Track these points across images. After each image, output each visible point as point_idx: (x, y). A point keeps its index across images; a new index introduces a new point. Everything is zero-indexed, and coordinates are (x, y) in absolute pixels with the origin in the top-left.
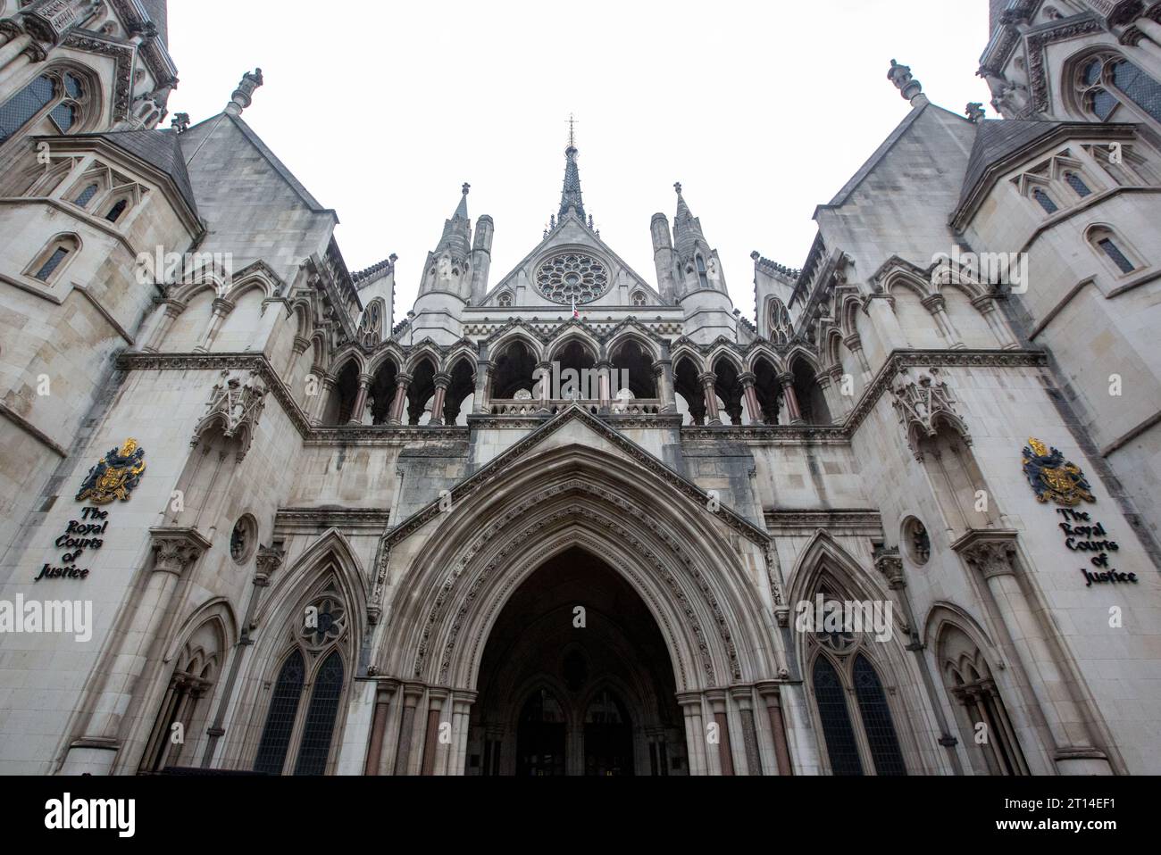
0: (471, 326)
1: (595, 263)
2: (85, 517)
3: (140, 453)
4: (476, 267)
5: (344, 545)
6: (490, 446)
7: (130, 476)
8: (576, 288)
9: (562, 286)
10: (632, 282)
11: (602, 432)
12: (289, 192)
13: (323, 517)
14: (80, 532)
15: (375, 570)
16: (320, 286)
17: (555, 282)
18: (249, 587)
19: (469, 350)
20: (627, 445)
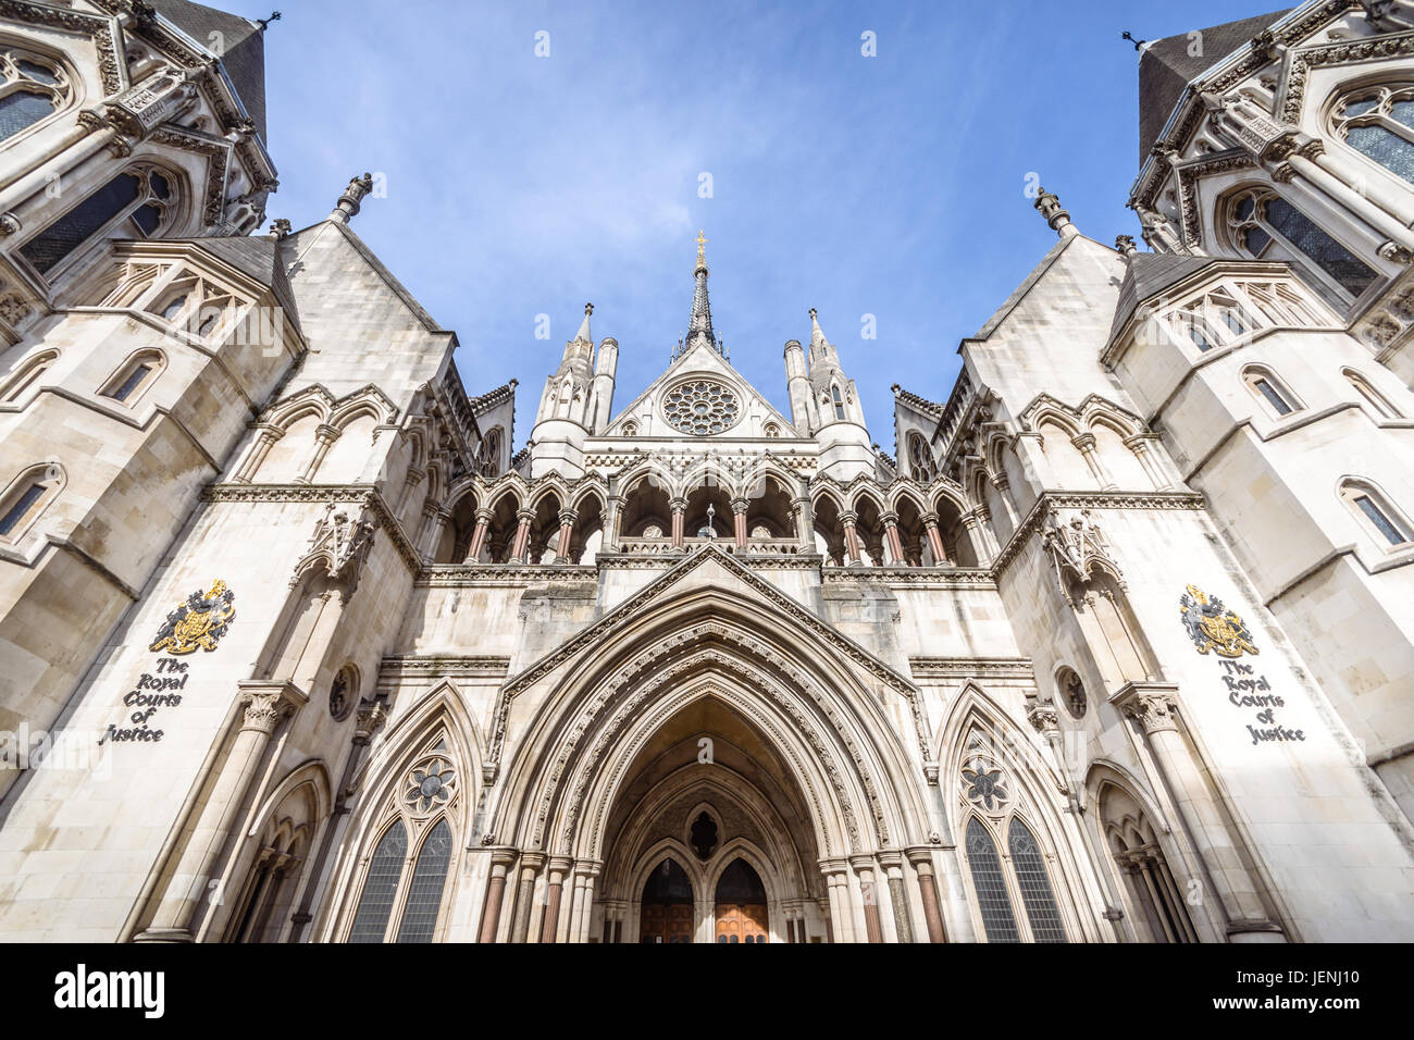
0: (594, 457)
1: (725, 391)
2: (160, 670)
3: (229, 596)
4: (600, 394)
5: (458, 696)
6: (620, 587)
7: (215, 622)
8: (705, 418)
9: (692, 414)
10: (765, 412)
11: (739, 572)
13: (436, 666)
14: (154, 688)
15: (493, 725)
16: (438, 415)
17: (684, 410)
18: (347, 746)
19: (597, 483)
20: (765, 587)
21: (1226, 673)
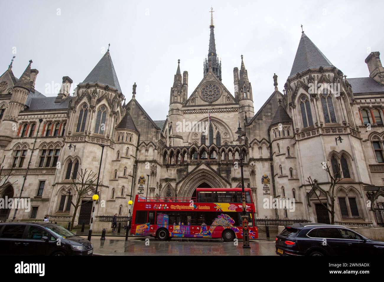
0: (184, 112)
1: (217, 87)
2: (140, 186)
3: (144, 177)
4: (184, 91)
5: (170, 184)
6: (191, 169)
7: (144, 181)
8: (212, 95)
9: (208, 95)
10: (226, 94)
11: (208, 166)
12: (151, 124)
13: (166, 180)
15: (175, 188)
17: (206, 93)
18: (159, 191)
21: (264, 186)
